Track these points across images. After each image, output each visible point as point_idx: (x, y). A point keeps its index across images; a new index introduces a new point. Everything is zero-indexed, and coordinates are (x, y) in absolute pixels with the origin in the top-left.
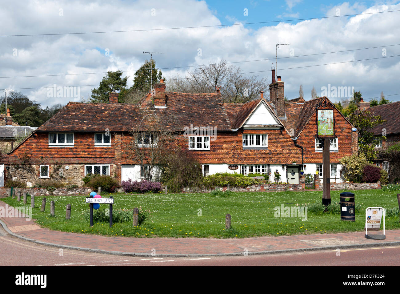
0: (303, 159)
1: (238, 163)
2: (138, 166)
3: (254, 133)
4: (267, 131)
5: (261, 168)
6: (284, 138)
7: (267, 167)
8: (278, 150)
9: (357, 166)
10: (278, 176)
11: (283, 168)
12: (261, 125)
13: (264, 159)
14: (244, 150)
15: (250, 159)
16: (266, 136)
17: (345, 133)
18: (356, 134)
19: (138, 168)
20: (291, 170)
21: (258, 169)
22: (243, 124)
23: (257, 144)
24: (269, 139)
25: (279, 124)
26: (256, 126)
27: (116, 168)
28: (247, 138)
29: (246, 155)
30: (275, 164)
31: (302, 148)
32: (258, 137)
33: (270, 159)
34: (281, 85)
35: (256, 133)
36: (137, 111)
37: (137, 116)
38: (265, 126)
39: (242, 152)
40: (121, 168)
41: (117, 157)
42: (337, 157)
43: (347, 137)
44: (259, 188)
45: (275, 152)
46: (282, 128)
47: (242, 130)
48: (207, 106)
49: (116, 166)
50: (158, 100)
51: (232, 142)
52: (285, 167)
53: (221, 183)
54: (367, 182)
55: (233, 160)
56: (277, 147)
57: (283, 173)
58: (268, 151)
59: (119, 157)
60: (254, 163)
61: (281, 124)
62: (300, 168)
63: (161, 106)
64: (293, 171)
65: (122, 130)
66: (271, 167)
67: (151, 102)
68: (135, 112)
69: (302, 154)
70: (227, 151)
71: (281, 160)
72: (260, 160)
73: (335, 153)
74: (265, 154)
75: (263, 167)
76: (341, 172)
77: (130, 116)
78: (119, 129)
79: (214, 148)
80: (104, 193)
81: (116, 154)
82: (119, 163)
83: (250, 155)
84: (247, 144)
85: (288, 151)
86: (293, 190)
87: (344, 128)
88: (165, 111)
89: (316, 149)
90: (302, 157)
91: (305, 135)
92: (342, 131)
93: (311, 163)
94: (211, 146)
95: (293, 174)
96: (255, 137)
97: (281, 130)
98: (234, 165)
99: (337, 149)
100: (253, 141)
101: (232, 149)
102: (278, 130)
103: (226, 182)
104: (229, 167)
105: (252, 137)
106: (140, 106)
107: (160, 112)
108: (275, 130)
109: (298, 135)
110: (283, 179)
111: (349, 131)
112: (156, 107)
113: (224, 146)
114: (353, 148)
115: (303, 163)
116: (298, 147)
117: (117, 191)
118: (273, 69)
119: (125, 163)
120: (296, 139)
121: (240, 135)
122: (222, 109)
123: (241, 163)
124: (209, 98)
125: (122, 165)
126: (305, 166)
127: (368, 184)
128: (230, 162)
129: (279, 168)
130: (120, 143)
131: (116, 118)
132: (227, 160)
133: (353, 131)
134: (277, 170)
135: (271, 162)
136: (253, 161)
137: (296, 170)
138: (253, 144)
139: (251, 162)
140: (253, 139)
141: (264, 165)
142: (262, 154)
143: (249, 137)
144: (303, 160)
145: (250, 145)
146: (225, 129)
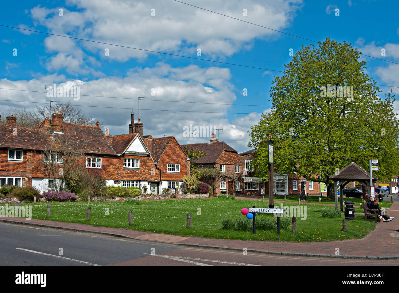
0: (160, 177)
1: (121, 179)
2: (46, 179)
3: (131, 158)
4: (139, 157)
5: (135, 183)
6: (150, 162)
7: (139, 182)
8: (146, 171)
9: (193, 183)
10: (145, 190)
11: (149, 183)
12: (136, 152)
13: (137, 177)
14: (124, 170)
15: (128, 177)
16: (138, 160)
17: (184, 161)
18: (189, 162)
19: (46, 181)
20: (153, 184)
21: (129, 184)
22: (125, 151)
23: (132, 166)
24: (140, 162)
25: (147, 152)
26: (133, 153)
27: (27, 180)
28: (126, 161)
29: (126, 174)
30: (144, 181)
31: (160, 170)
32: (133, 161)
33: (141, 177)
34: (141, 125)
35: (133, 158)
36: (40, 133)
37: (42, 138)
38: (139, 153)
39: (123, 171)
40: (31, 181)
41: (28, 171)
42: (179, 177)
43: (184, 164)
44: (143, 198)
45: (144, 172)
46: (149, 156)
47: (123, 155)
48: (93, 135)
49: (27, 178)
50: (57, 127)
51: (117, 163)
52: (150, 183)
53: (119, 194)
54: (202, 193)
55: (117, 177)
56: (145, 169)
57: (148, 187)
58: (140, 171)
59: (30, 171)
60: (131, 180)
61: (149, 153)
62: (159, 184)
63: (59, 132)
64: (154, 186)
65: (34, 149)
66: (141, 183)
67: (50, 127)
68: (39, 134)
69: (160, 174)
70: (113, 170)
71: (148, 178)
72: (135, 177)
73: (178, 174)
74: (138, 173)
75: (136, 183)
76: (181, 187)
77: (36, 138)
78: (30, 148)
79: (104, 167)
80: (29, 201)
81: (27, 168)
82: (30, 177)
83: (128, 174)
84: (126, 165)
86: (163, 199)
87: (183, 158)
88: (63, 136)
89: (168, 171)
90: (160, 176)
91: (162, 161)
92: (182, 160)
93: (165, 180)
94: (103, 166)
95: (154, 188)
96: (131, 161)
97: (148, 157)
98: (118, 180)
99: (179, 171)
100: (130, 163)
101: (117, 169)
102: (146, 157)
103: (123, 193)
104: (114, 182)
105: (129, 161)
106: (41, 130)
107: (59, 136)
108: (144, 156)
109: (158, 161)
110: (149, 192)
111: (186, 160)
112: (55, 132)
113: (111, 166)
114: (188, 171)
115: (160, 180)
116: (158, 169)
117: (40, 200)
118: (132, 113)
119: (35, 176)
120: (156, 163)
121: (122, 159)
122: (104, 138)
123: (123, 179)
124: (92, 129)
125: (33, 178)
126: (162, 182)
127: (203, 195)
128: (115, 178)
129: (146, 183)
130: (31, 159)
131: (25, 138)
132: (113, 177)
133: (188, 160)
134: (145, 185)
135: (142, 179)
136: (130, 178)
137: (156, 185)
138: (130, 166)
139: (129, 178)
140: (130, 162)
141: (137, 181)
142: (136, 173)
143: (127, 160)
144: (161, 179)
145: (128, 166)
146: (112, 154)
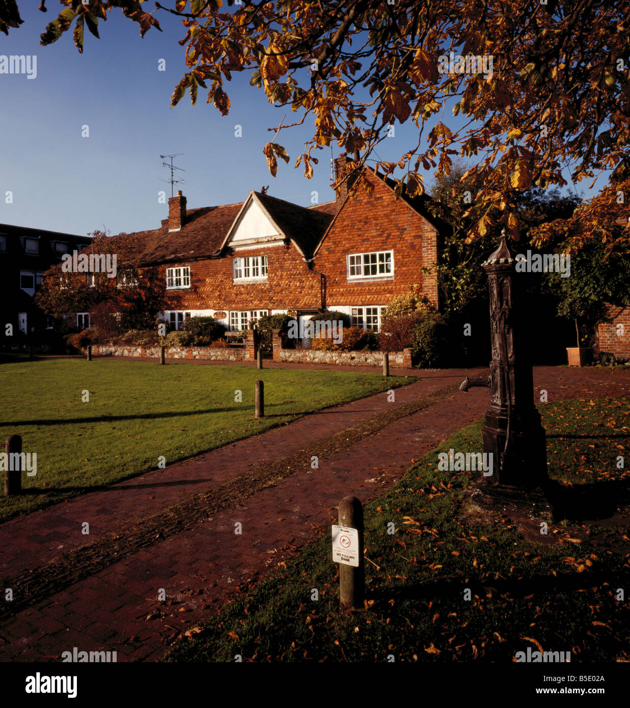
4: (265, 250)
5: (258, 315)
6: (292, 259)
7: (267, 314)
8: (283, 283)
13: (262, 300)
14: (234, 286)
15: (241, 301)
17: (408, 237)
18: (433, 236)
22: (226, 240)
23: (254, 275)
24: (269, 263)
25: (279, 234)
26: (246, 242)
28: (240, 266)
29: (236, 295)
31: (322, 277)
32: (256, 261)
33: (270, 301)
38: (258, 240)
39: (231, 290)
42: (390, 292)
43: (412, 246)
45: (278, 288)
46: (288, 243)
50: (172, 221)
51: (218, 273)
55: (219, 303)
56: (281, 278)
58: (267, 285)
63: (176, 228)
69: (324, 288)
70: (211, 289)
71: (287, 302)
72: (255, 302)
74: (263, 291)
75: (261, 315)
79: (195, 284)
83: (242, 294)
84: (242, 275)
85: (298, 284)
87: (405, 227)
89: (350, 277)
91: (328, 249)
92: (402, 233)
93: (339, 306)
94: (192, 282)
96: (251, 262)
97: (286, 245)
99: (392, 274)
100: (248, 270)
101: (219, 285)
102: (281, 246)
105: (247, 262)
108: (278, 246)
109: (316, 252)
111: (417, 231)
112: (170, 231)
113: (208, 280)
116: (315, 274)
120: (312, 259)
121: (228, 261)
128: (214, 306)
132: (211, 304)
133: (426, 231)
135: (272, 305)
136: (245, 305)
138: (249, 274)
139: (242, 305)
140: (248, 265)
141: (263, 311)
142: (258, 292)
143: (242, 263)
145: (246, 276)
